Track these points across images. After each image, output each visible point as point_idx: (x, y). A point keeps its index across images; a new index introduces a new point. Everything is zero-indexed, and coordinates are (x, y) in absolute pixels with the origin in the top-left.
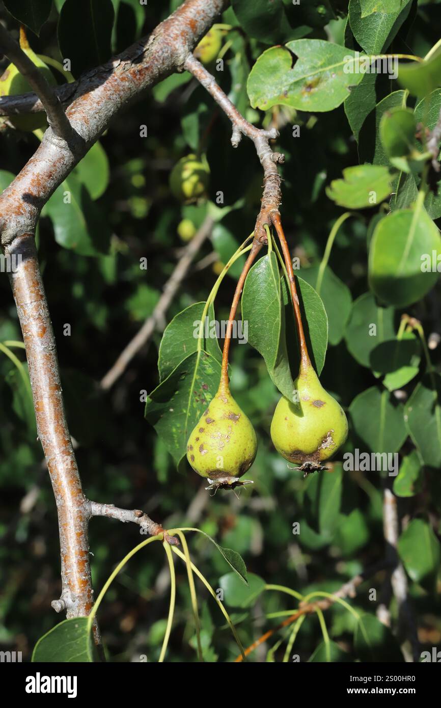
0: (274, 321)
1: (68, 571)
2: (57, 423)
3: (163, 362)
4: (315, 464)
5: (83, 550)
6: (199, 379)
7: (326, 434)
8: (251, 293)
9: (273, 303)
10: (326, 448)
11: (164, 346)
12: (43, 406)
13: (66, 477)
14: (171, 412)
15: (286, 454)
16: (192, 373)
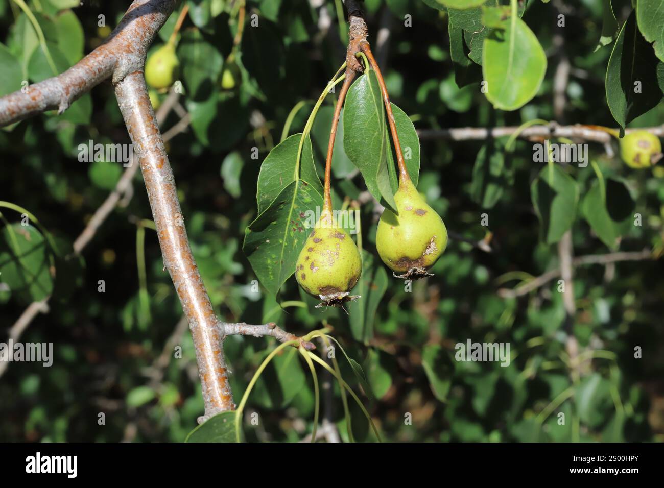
0: (373, 135)
1: (210, 389)
2: (183, 250)
3: (261, 195)
4: (420, 270)
5: (222, 367)
6: (296, 208)
7: (430, 239)
8: (351, 109)
9: (372, 118)
10: (430, 254)
11: (261, 180)
12: (168, 234)
13: (197, 299)
14: (268, 243)
15: (393, 262)
16: (290, 202)
